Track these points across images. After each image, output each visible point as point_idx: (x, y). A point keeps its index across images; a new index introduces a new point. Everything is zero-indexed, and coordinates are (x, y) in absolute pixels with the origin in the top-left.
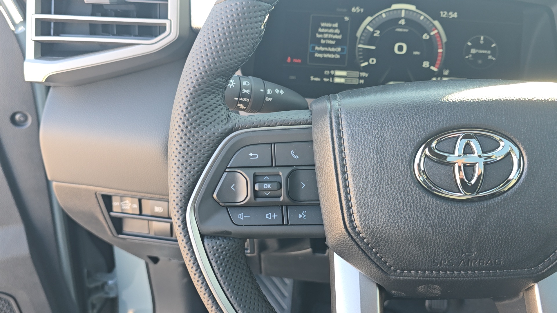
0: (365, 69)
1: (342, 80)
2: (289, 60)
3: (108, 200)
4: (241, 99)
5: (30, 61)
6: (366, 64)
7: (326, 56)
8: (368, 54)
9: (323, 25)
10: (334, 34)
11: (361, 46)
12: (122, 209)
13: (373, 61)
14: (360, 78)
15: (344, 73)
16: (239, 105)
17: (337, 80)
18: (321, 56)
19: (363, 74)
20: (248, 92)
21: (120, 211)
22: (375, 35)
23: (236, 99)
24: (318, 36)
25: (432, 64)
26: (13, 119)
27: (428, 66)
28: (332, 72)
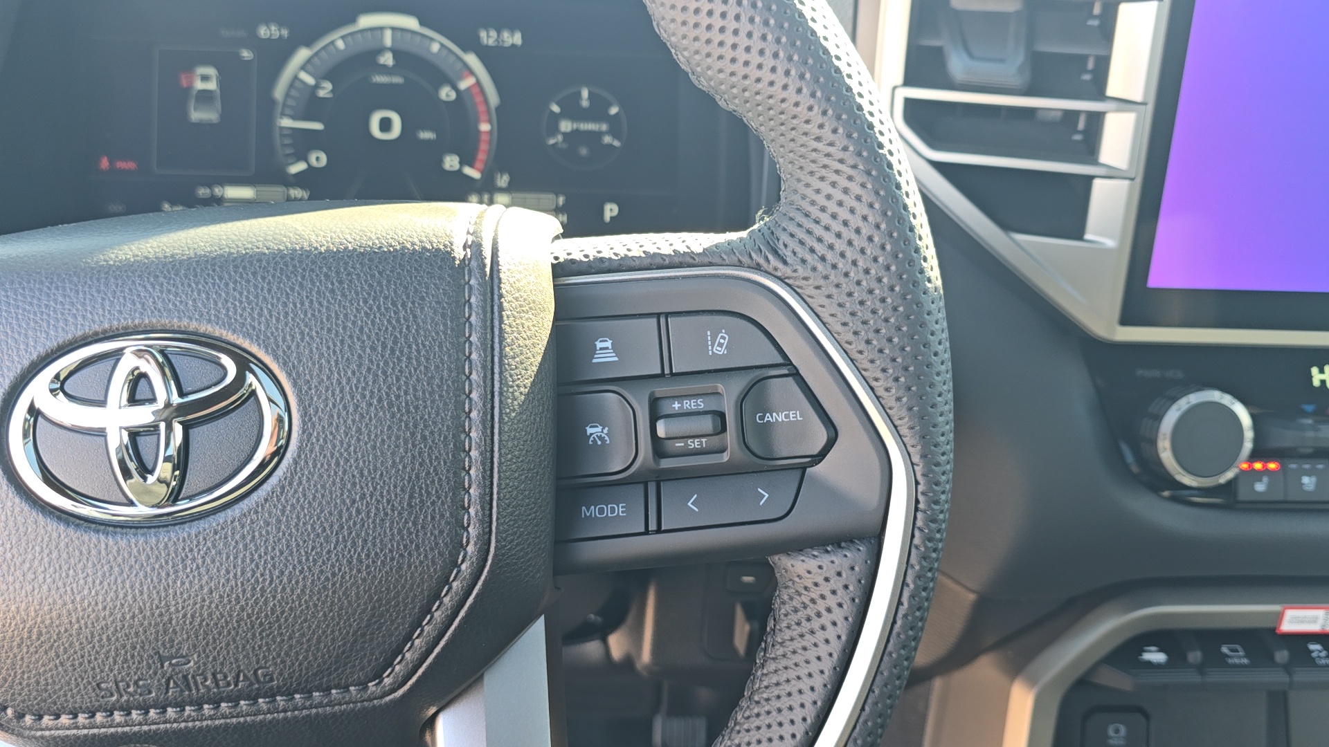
0: (299, 180)
2: (105, 163)
6: (302, 166)
8: (303, 143)
11: (286, 122)
13: (319, 159)
15: (249, 193)
19: (297, 193)
22: (322, 93)
25: (467, 160)
27: (456, 166)
28: (218, 191)
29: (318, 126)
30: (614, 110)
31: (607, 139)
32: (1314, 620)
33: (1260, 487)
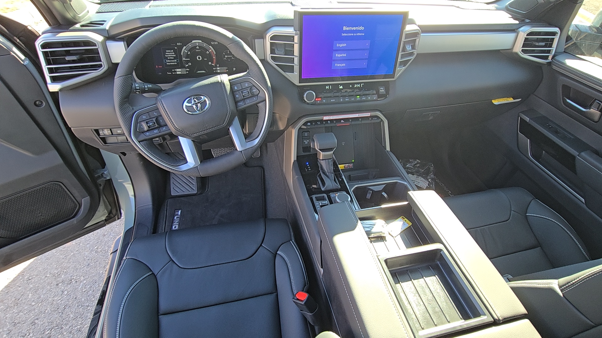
0: (187, 67)
1: (180, 73)
2: (157, 67)
3: (97, 131)
4: (137, 91)
5: (50, 84)
6: (188, 65)
7: (171, 64)
8: (187, 62)
9: (167, 51)
10: (172, 55)
12: (104, 134)
13: (190, 64)
14: (187, 71)
15: (180, 70)
16: (137, 93)
17: (178, 73)
18: (169, 64)
19: (187, 69)
20: (138, 88)
21: (103, 135)
22: (188, 53)
23: (135, 91)
24: (166, 56)
25: (212, 63)
26: (35, 104)
27: (211, 64)
28: (175, 70)
29: (189, 59)
31: (232, 58)
32: (327, 118)
33: (318, 102)
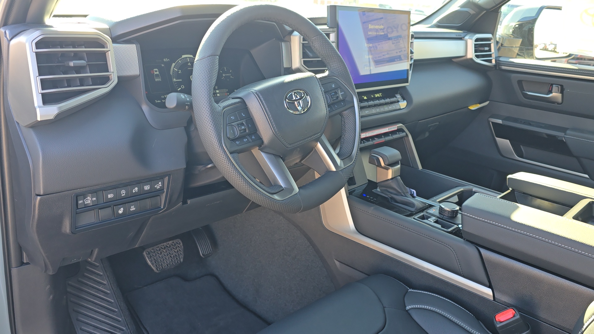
6: (180, 89)
8: (179, 84)
11: (175, 80)
12: (85, 205)
13: (183, 87)
20: (189, 99)
22: (180, 73)
23: (186, 103)
29: (181, 80)
30: (231, 71)
31: (231, 77)
32: (364, 135)
